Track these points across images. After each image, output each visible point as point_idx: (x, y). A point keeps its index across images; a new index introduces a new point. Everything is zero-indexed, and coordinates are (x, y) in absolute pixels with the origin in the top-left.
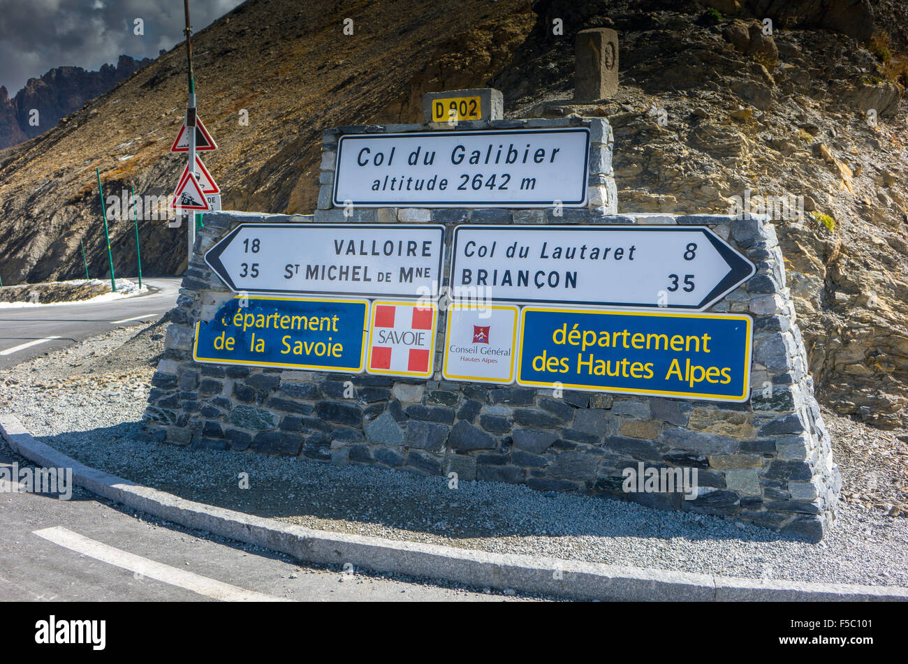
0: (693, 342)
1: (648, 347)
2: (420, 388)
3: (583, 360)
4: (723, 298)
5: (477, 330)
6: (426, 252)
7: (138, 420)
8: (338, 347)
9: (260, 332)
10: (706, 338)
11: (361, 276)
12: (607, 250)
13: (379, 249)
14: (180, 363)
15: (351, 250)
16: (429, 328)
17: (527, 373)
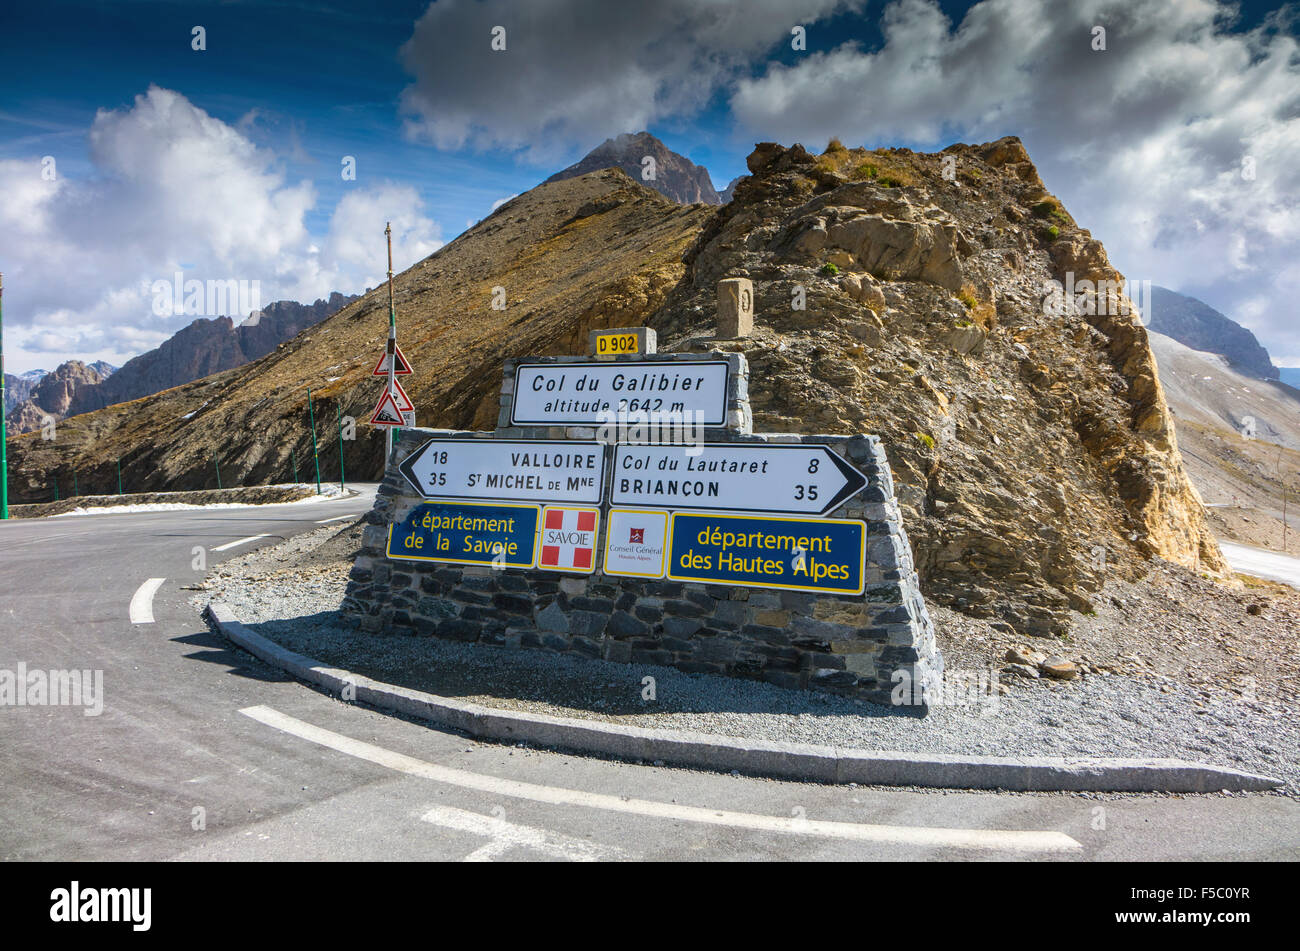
0: (816, 543)
1: (779, 547)
2: (583, 582)
3: (723, 558)
4: (842, 506)
5: (633, 531)
6: (591, 464)
7: (336, 609)
8: (513, 546)
9: (445, 532)
10: (827, 540)
11: (534, 484)
12: (744, 464)
13: (550, 461)
14: (374, 559)
15: (526, 462)
16: (593, 530)
17: (676, 569)
